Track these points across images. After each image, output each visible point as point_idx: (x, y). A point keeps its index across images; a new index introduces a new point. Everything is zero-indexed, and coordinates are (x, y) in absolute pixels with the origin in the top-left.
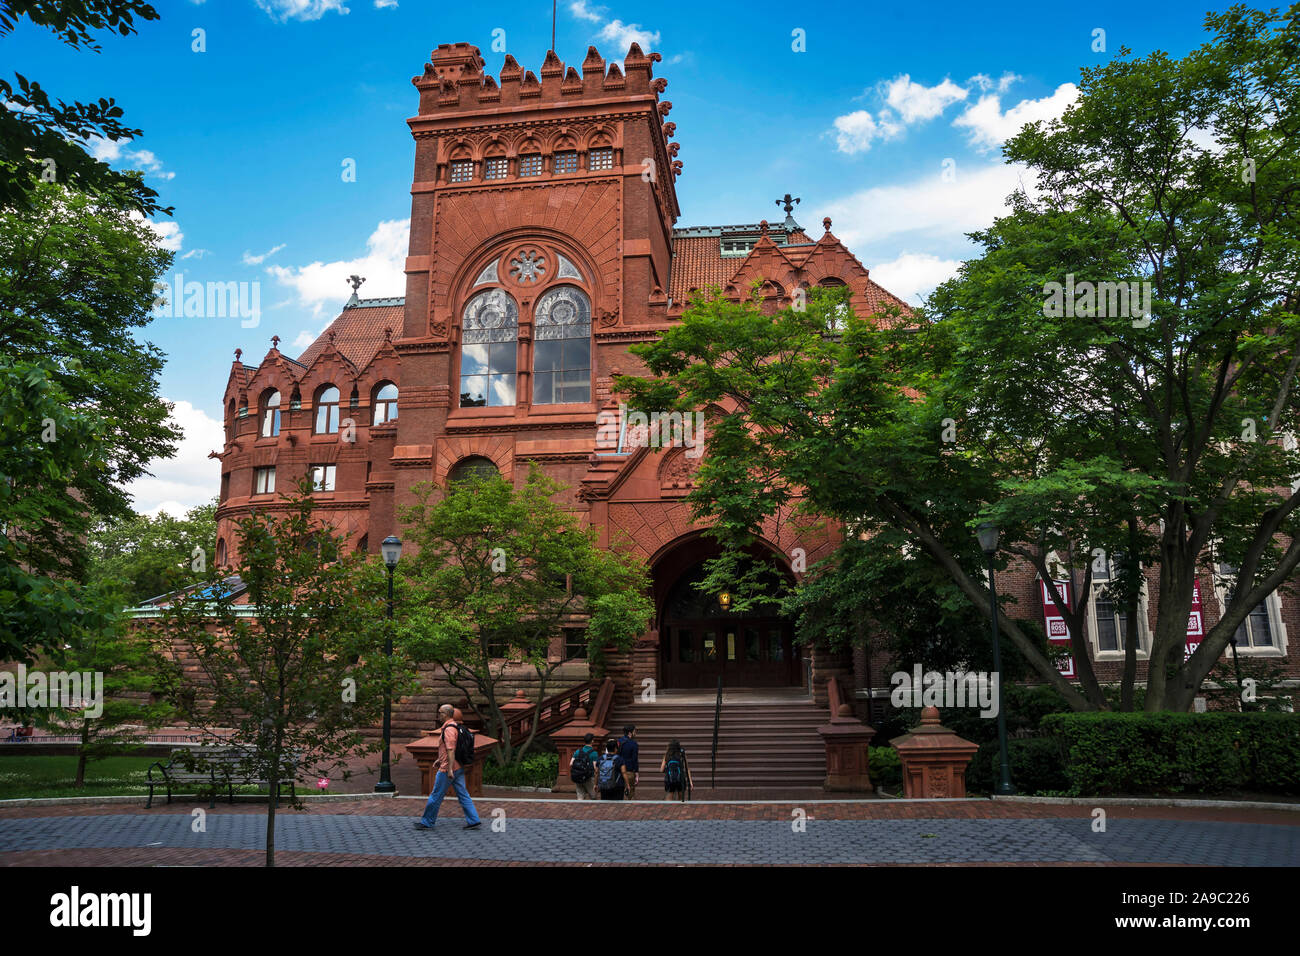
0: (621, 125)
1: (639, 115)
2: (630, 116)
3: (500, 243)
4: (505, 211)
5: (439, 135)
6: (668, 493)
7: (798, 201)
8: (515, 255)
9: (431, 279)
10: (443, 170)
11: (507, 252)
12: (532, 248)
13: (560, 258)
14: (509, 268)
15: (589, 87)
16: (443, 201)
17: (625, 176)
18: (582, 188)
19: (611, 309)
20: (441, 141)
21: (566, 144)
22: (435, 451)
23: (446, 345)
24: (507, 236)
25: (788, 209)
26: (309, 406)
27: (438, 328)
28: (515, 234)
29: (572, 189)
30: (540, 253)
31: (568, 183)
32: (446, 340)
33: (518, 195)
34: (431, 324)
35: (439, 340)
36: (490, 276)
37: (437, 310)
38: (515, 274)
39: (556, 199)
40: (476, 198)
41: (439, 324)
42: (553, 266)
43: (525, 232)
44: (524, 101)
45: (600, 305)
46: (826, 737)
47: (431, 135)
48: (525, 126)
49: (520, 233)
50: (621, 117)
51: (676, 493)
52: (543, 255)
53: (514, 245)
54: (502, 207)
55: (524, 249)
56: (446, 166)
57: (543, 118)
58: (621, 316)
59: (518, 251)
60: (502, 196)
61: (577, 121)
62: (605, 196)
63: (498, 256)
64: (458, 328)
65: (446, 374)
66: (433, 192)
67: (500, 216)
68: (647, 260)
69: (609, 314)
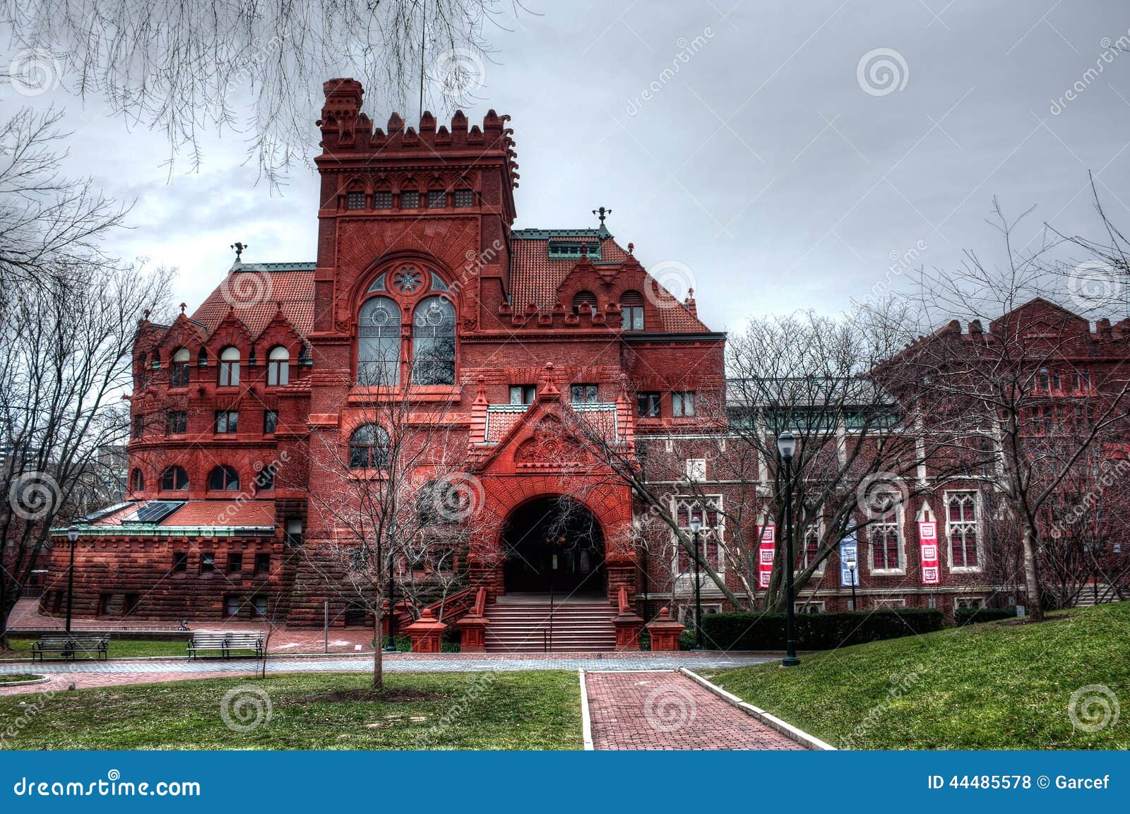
0: (480, 174)
1: (494, 167)
2: (487, 167)
3: (387, 261)
4: (391, 237)
5: (339, 171)
6: (521, 471)
7: (610, 211)
8: (398, 270)
9: (335, 287)
10: (342, 200)
11: (392, 269)
12: (411, 266)
13: (433, 274)
14: (393, 280)
15: (455, 140)
16: (343, 225)
17: (482, 215)
18: (450, 223)
19: (470, 317)
20: (341, 177)
21: (437, 185)
22: (340, 419)
23: (347, 339)
24: (393, 256)
25: (602, 218)
26: (214, 364)
27: (340, 325)
28: (398, 255)
29: (443, 223)
30: (417, 270)
31: (438, 218)
32: (348, 336)
33: (401, 225)
34: (336, 322)
35: (342, 335)
36: (379, 286)
37: (340, 311)
38: (400, 285)
39: (430, 230)
40: (368, 225)
41: (342, 323)
42: (428, 281)
43: (406, 254)
44: (405, 149)
45: (463, 314)
46: (616, 623)
47: (332, 171)
48: (406, 169)
49: (402, 254)
50: (480, 167)
51: (525, 471)
52: (420, 271)
53: (398, 263)
54: (389, 233)
55: (405, 266)
56: (344, 197)
57: (420, 164)
58: (478, 324)
59: (401, 268)
60: (389, 225)
61: (447, 168)
62: (467, 229)
63: (386, 270)
64: (356, 326)
65: (348, 361)
66: (335, 218)
67: (387, 240)
68: (498, 281)
69: (470, 321)
